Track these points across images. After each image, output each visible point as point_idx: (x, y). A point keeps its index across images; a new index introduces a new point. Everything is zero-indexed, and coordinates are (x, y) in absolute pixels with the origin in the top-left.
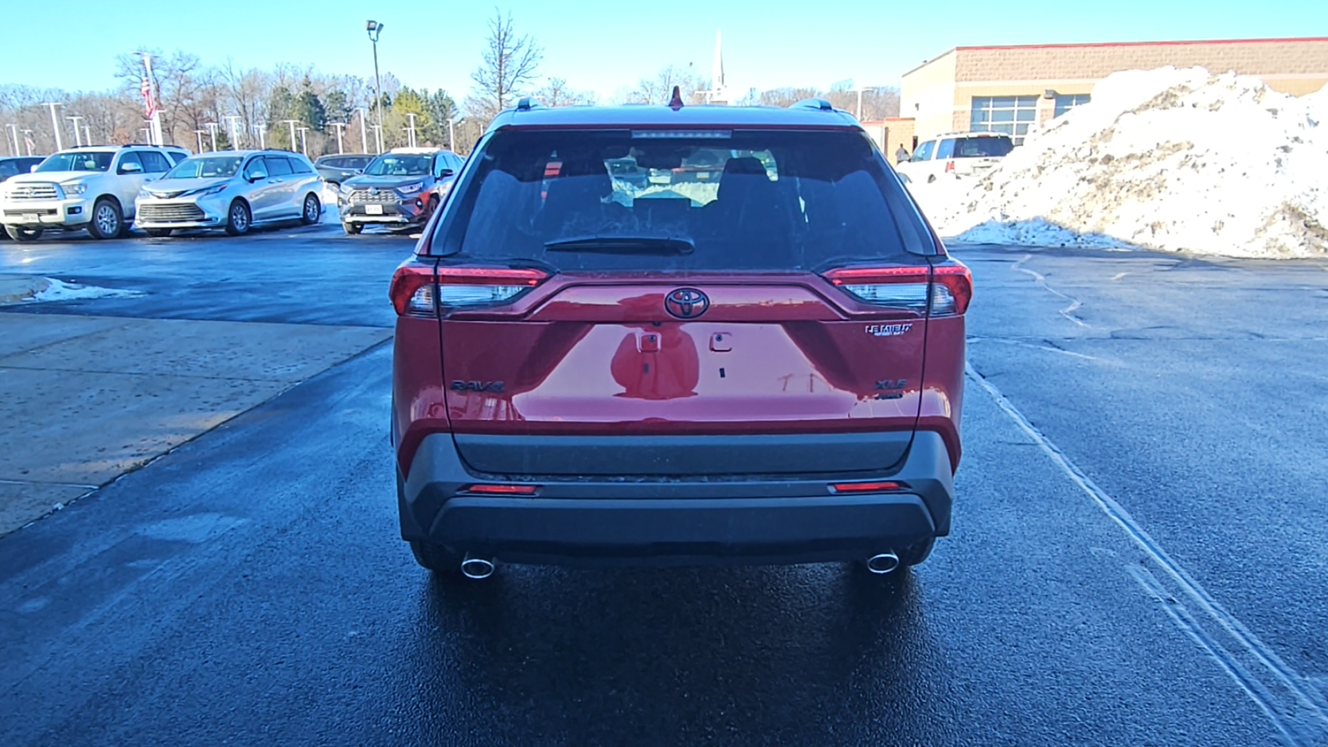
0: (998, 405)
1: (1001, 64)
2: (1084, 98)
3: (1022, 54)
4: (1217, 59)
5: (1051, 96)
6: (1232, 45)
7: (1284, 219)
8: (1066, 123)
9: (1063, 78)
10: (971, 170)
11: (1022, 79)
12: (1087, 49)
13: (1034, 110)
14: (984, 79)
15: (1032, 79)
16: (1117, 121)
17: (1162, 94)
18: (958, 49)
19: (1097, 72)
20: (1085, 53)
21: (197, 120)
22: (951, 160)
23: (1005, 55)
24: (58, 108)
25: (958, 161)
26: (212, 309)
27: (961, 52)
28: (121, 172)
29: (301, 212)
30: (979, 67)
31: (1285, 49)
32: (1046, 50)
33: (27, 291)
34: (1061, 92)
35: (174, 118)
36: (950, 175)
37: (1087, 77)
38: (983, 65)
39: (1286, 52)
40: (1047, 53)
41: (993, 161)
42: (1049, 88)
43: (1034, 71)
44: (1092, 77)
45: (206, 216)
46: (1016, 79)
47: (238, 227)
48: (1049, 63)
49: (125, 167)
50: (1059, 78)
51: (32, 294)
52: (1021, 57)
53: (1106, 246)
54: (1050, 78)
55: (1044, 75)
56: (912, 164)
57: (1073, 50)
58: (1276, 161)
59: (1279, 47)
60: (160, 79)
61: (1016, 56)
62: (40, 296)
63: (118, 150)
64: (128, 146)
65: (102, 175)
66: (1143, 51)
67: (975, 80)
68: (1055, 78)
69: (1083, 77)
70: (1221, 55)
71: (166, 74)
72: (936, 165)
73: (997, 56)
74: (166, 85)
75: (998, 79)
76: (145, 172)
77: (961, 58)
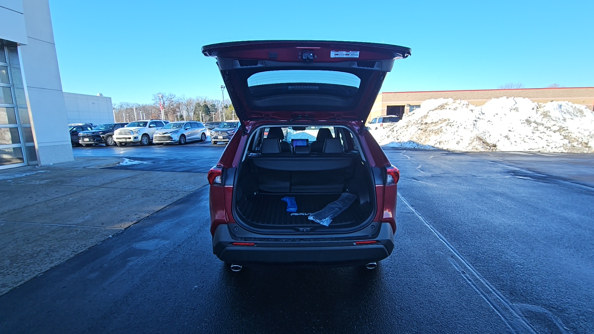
0: (401, 199)
1: (394, 97)
2: (419, 106)
3: (400, 94)
4: (454, 95)
5: (409, 106)
6: (457, 92)
7: (477, 140)
8: (414, 113)
9: (411, 101)
10: (387, 126)
11: (400, 101)
12: (418, 93)
13: (404, 110)
14: (390, 101)
15: (403, 101)
16: (428, 113)
17: (440, 106)
18: (383, 93)
19: (421, 99)
20: (417, 94)
21: (174, 112)
22: (382, 123)
23: (395, 94)
24: (136, 109)
25: (384, 124)
26: (170, 168)
27: (383, 94)
28: (150, 127)
29: (200, 138)
30: (388, 98)
31: (472, 93)
32: (407, 93)
33: (118, 162)
34: (411, 104)
35: (168, 111)
36: (382, 128)
37: (418, 100)
38: (389, 97)
39: (472, 94)
40: (407, 94)
41: (393, 124)
42: (408, 103)
43: (404, 99)
44: (419, 100)
45: (173, 139)
46: (399, 101)
47: (182, 142)
48: (407, 97)
49: (151, 126)
50: (410, 101)
51: (119, 163)
52: (400, 95)
53: (427, 148)
54: (408, 101)
55: (406, 100)
56: (371, 124)
57: (414, 93)
58: (473, 124)
59: (470, 92)
60: (165, 101)
61: (399, 95)
62: (121, 164)
63: (149, 121)
64: (152, 120)
65: (144, 128)
66: (433, 93)
67: (388, 101)
68: (409, 101)
69: (417, 100)
70: (455, 94)
71: (166, 99)
72: (378, 125)
73: (393, 95)
74: (166, 102)
75: (394, 101)
76: (157, 127)
77: (383, 95)
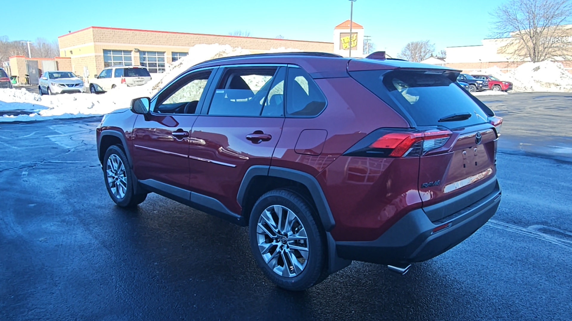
1: (113, 36)
3: (122, 32)
4: (196, 41)
5: (137, 51)
6: (200, 36)
9: (141, 44)
11: (124, 43)
12: (149, 33)
13: (131, 57)
14: (107, 42)
15: (128, 43)
18: (93, 27)
19: (154, 42)
20: (148, 34)
23: (115, 32)
27: (94, 29)
30: (104, 36)
31: (217, 39)
32: (132, 31)
34: (141, 50)
36: (124, 85)
37: (150, 44)
38: (105, 36)
40: (133, 33)
41: (141, 78)
42: (136, 48)
43: (129, 40)
44: (152, 44)
46: (121, 43)
48: (134, 37)
50: (139, 44)
52: (122, 33)
54: (135, 43)
55: (132, 42)
57: (143, 32)
59: (215, 38)
61: (120, 33)
67: (103, 42)
68: (137, 43)
69: (148, 44)
70: (197, 39)
73: (111, 32)
75: (113, 42)
77: (95, 31)
